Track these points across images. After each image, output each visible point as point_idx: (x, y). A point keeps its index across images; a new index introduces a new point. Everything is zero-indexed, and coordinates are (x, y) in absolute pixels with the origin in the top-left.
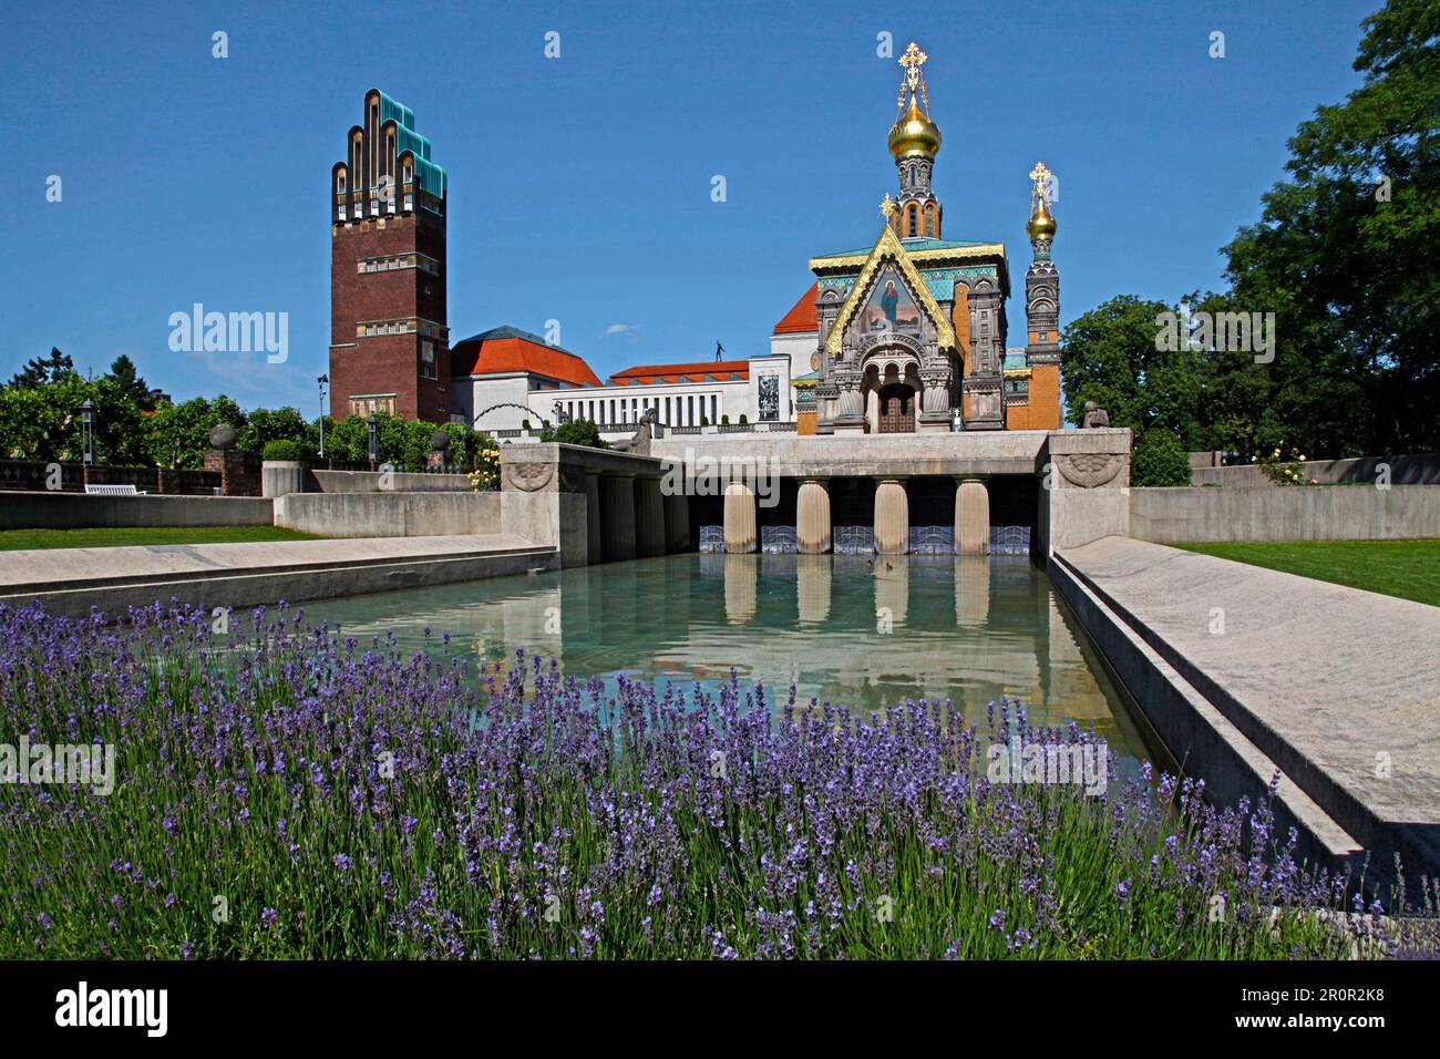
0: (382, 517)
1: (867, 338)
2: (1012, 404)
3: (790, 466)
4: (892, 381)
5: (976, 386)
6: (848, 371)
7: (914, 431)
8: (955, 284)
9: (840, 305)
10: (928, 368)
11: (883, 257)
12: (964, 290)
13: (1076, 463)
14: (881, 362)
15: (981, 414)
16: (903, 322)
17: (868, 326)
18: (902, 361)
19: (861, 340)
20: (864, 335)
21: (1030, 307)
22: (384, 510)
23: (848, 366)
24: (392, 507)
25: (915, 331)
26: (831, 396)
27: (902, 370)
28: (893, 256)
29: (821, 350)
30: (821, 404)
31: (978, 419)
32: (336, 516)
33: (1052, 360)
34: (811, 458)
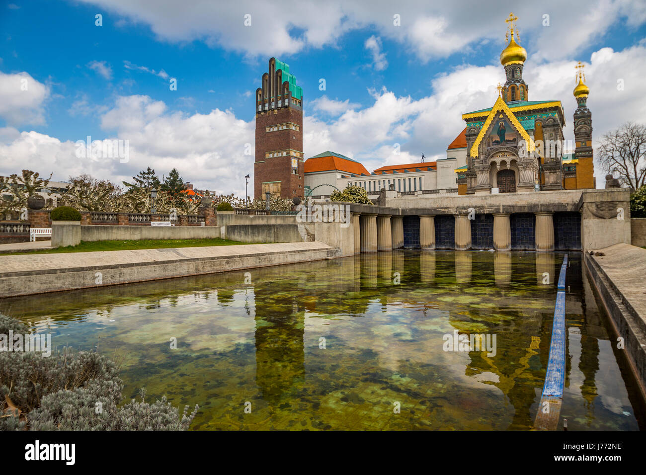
0: (265, 234)
1: (491, 149)
2: (568, 177)
3: (451, 209)
4: (504, 168)
5: (547, 169)
6: (481, 165)
7: (515, 192)
8: (535, 122)
9: (477, 135)
10: (522, 161)
11: (498, 111)
12: (539, 124)
13: (599, 206)
14: (498, 160)
15: (551, 182)
16: (509, 141)
17: (491, 143)
18: (508, 159)
19: (488, 150)
20: (489, 148)
21: (576, 130)
22: (266, 231)
23: (482, 162)
24: (269, 230)
25: (515, 145)
26: (474, 176)
27: (508, 163)
28: (503, 111)
29: (469, 155)
30: (469, 180)
31: (549, 184)
32: (246, 234)
33: (589, 155)
34: (461, 205)
